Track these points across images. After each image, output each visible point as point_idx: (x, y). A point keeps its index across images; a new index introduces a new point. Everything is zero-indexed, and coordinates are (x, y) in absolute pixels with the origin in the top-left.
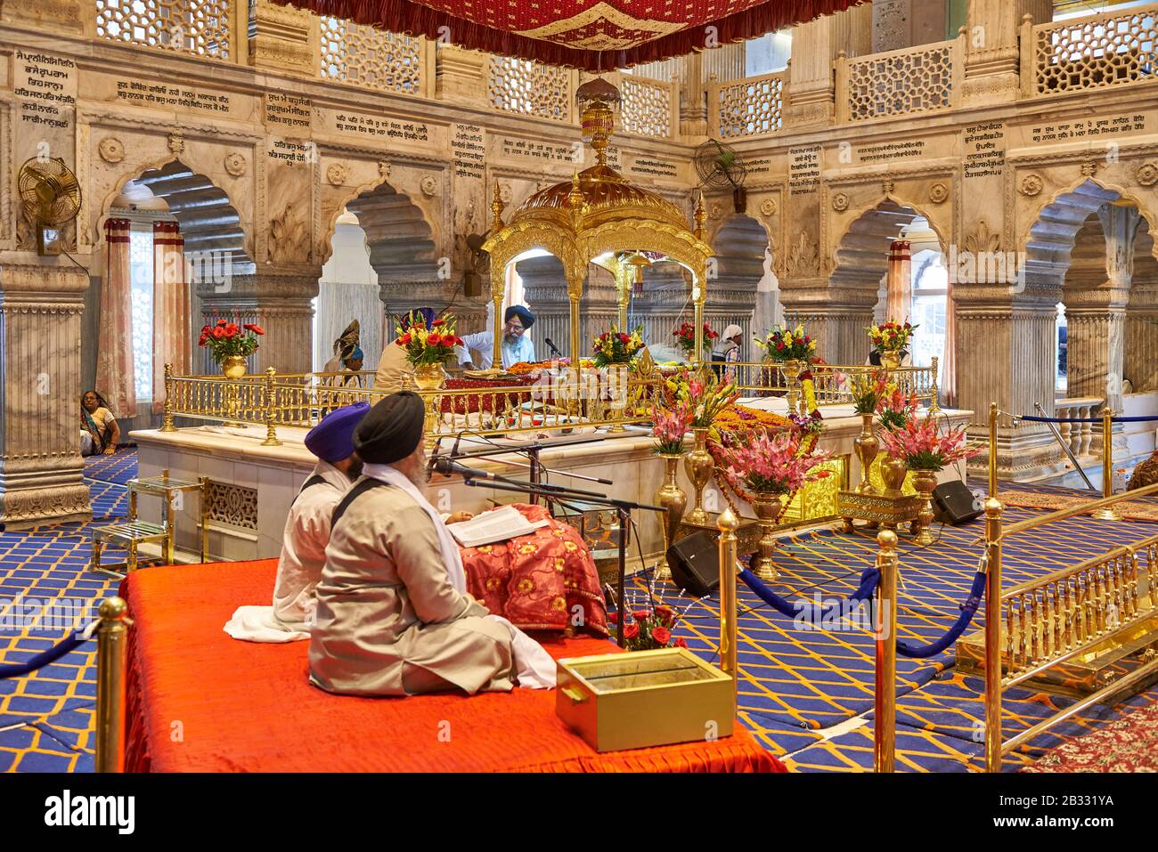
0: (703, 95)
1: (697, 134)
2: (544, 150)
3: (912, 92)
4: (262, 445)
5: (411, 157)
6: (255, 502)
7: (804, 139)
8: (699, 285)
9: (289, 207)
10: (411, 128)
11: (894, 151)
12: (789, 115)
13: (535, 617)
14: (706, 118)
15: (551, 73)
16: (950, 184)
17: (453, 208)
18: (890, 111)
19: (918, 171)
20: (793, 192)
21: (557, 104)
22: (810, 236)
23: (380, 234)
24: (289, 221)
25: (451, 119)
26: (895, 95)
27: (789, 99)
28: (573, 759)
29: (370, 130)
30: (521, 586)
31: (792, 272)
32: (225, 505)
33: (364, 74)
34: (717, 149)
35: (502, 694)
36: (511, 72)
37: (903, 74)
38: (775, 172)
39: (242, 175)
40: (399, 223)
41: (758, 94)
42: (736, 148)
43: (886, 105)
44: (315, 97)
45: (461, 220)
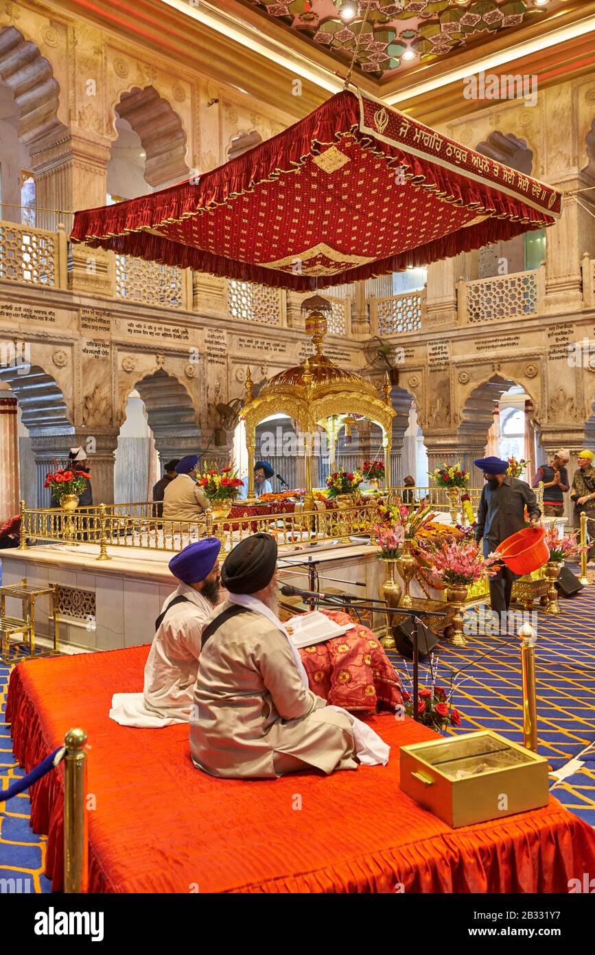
0: (366, 307)
1: (364, 333)
2: (265, 345)
3: (510, 304)
4: (97, 559)
5: (178, 351)
6: (93, 601)
7: (438, 336)
8: (387, 436)
9: (97, 388)
10: (178, 331)
11: (499, 343)
12: (427, 320)
13: (352, 701)
14: (369, 322)
15: (268, 293)
16: (539, 366)
17: (206, 385)
18: (495, 316)
19: (517, 356)
20: (431, 371)
21: (272, 313)
22: (444, 400)
23: (155, 404)
24: (97, 397)
25: (204, 325)
26: (498, 306)
27: (426, 310)
28: (437, 836)
29: (150, 333)
30: (341, 678)
31: (432, 425)
32: (70, 603)
33: (145, 295)
34: (378, 343)
35: (350, 772)
36: (242, 293)
37: (503, 292)
38: (417, 358)
39: (64, 366)
40: (169, 397)
41: (405, 305)
42: (392, 342)
43: (493, 313)
44: (114, 311)
45: (212, 393)
